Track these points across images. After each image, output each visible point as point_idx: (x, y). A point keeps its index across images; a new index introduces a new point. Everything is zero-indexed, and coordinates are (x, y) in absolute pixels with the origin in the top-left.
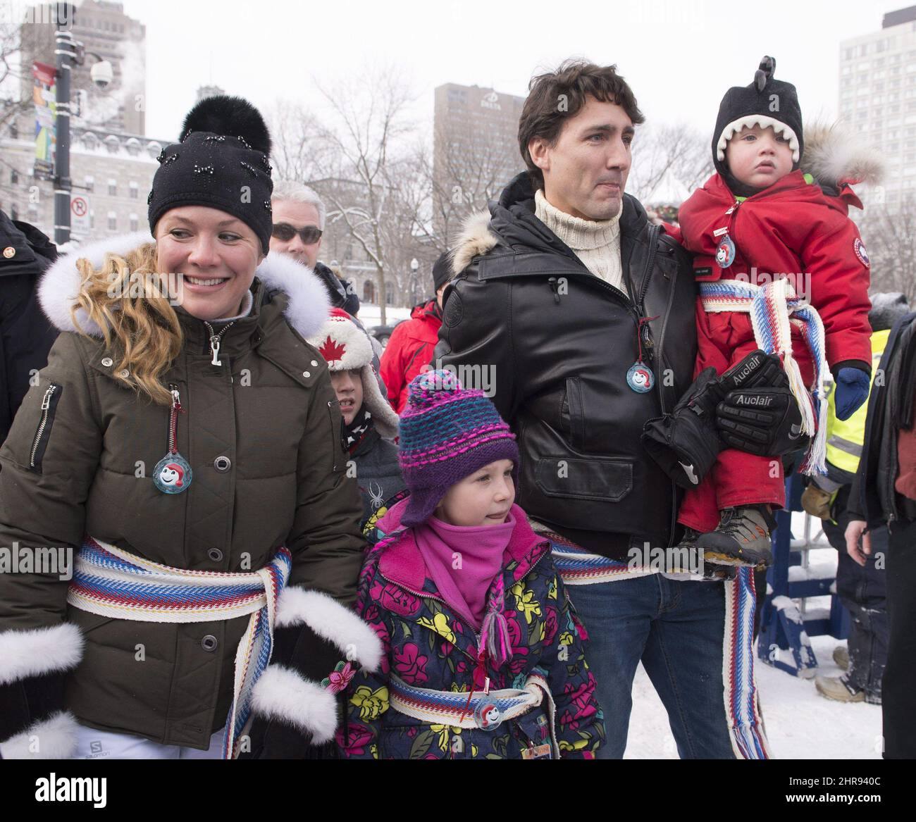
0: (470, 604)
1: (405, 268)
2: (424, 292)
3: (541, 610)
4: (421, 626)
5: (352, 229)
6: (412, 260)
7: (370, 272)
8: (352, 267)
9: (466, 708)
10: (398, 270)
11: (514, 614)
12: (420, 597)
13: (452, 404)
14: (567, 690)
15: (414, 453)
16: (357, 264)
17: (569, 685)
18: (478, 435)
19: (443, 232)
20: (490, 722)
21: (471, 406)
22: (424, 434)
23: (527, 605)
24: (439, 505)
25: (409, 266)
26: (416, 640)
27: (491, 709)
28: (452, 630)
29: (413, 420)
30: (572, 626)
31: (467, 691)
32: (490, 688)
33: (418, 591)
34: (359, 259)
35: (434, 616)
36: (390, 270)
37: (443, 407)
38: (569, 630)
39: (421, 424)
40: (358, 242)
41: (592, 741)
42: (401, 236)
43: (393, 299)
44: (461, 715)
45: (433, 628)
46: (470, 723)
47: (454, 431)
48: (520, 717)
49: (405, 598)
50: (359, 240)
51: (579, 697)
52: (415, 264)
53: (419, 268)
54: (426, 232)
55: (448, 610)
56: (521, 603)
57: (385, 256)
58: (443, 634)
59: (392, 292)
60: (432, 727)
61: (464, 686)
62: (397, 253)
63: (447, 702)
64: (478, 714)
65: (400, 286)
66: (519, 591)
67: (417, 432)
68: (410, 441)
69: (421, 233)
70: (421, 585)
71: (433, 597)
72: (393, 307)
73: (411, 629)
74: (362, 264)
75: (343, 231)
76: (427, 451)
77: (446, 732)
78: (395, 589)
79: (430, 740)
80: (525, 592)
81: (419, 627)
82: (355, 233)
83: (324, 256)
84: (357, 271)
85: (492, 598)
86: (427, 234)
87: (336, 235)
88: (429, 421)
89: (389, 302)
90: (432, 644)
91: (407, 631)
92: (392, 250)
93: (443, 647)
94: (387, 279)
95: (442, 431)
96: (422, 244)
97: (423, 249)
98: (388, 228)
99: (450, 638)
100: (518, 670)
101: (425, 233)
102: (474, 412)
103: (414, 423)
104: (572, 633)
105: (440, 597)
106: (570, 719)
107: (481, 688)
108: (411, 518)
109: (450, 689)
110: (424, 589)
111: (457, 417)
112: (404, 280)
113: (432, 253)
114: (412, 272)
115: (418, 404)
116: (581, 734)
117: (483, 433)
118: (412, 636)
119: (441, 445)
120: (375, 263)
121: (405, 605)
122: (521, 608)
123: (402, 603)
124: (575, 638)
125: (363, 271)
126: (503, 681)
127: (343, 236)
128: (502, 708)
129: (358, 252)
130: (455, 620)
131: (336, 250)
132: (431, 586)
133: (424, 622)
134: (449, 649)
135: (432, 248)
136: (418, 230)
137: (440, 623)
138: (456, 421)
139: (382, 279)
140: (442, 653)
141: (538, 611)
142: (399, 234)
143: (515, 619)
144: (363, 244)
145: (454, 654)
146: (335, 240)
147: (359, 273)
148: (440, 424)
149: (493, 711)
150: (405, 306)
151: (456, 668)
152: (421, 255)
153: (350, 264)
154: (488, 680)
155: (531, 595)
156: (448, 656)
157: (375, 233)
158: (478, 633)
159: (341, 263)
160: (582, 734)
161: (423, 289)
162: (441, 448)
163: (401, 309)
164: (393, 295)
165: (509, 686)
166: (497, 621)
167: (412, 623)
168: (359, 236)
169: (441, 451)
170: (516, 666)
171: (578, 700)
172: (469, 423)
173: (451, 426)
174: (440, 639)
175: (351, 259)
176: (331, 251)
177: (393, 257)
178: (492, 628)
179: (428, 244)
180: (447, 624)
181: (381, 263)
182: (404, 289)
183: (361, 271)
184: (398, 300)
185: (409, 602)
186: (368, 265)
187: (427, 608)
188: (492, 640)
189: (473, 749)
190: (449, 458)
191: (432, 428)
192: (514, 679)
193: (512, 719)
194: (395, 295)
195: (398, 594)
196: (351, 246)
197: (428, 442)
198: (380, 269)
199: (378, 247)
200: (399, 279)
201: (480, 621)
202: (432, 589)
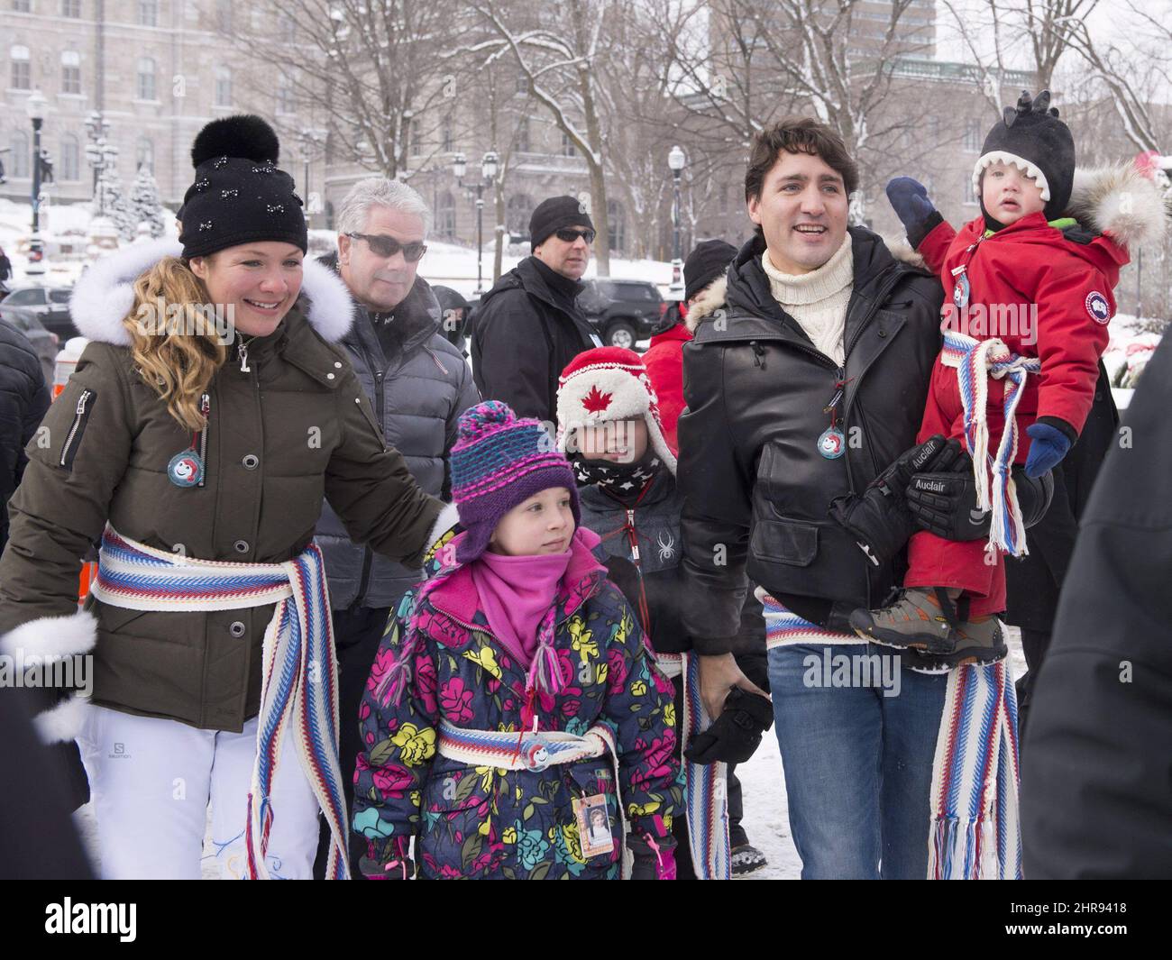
0: (522, 641)
1: (650, 168)
2: (694, 222)
3: (599, 651)
4: (469, 661)
5: (532, 81)
6: (669, 149)
7: (569, 179)
8: (529, 167)
9: (515, 750)
10: (635, 175)
11: (568, 653)
12: (469, 630)
13: (500, 434)
14: (638, 746)
15: (465, 486)
16: (540, 161)
17: (640, 740)
18: (526, 464)
19: (740, 87)
20: (539, 764)
21: (520, 436)
22: (474, 466)
23: (583, 646)
24: (492, 540)
25: (662, 163)
26: (462, 674)
27: (540, 748)
28: (499, 665)
29: (463, 453)
30: (646, 675)
31: (515, 730)
32: (539, 729)
33: (467, 622)
34: (545, 150)
35: (481, 649)
36: (616, 174)
37: (491, 438)
38: (642, 679)
39: (470, 457)
40: (543, 109)
41: (664, 805)
42: (640, 96)
43: (621, 238)
44: (512, 757)
45: (478, 661)
46: (520, 765)
47: (502, 461)
48: (572, 764)
49: (453, 629)
50: (548, 104)
51: (652, 755)
52: (677, 158)
53: (685, 168)
54: (701, 84)
55: (494, 643)
56: (577, 642)
57: (606, 143)
58: (488, 668)
59: (619, 224)
60: (477, 769)
61: (512, 725)
62: (631, 135)
63: (493, 743)
64: (525, 754)
65: (640, 211)
66: (576, 629)
67: (467, 465)
68: (460, 476)
69: (688, 88)
70: (470, 617)
71: (482, 629)
72: (623, 257)
73: (457, 663)
74: (552, 161)
75: (510, 86)
76: (476, 484)
77: (491, 773)
78: (444, 618)
79: (474, 782)
80: (583, 632)
81: (465, 661)
82: (538, 90)
83: (466, 144)
84: (540, 176)
85: (542, 631)
86: (705, 91)
87: (493, 94)
88: (477, 453)
89: (613, 247)
90: (479, 679)
91: (453, 665)
92: (621, 128)
93: (491, 684)
94: (610, 194)
95: (491, 461)
96: (693, 112)
97: (694, 125)
98: (611, 78)
99: (495, 672)
100: (572, 713)
101: (698, 89)
102: (523, 442)
103: (463, 456)
104: (646, 682)
105: (490, 630)
106: (640, 779)
107: (529, 729)
108: (466, 555)
109: (497, 729)
110: (474, 622)
111: (506, 446)
112: (648, 197)
113: (713, 133)
114: (669, 178)
115: (468, 437)
116: (651, 796)
117: (532, 462)
118: (458, 670)
119: (489, 476)
120: (583, 159)
121: (453, 636)
122: (576, 647)
123: (450, 635)
124: (649, 688)
125: (554, 177)
126: (553, 722)
127: (510, 97)
128: (552, 750)
129: (544, 131)
130: (502, 655)
131: (494, 127)
132: (481, 618)
133: (471, 655)
134: (497, 685)
135: (718, 123)
136: (679, 82)
137: (486, 658)
138: (504, 452)
139: (599, 196)
140: (489, 690)
141: (595, 652)
142: (635, 92)
143: (568, 658)
144: (557, 113)
145: (502, 691)
146: (492, 107)
147: (545, 181)
148: (489, 455)
149: (541, 751)
150: (649, 257)
151: (502, 707)
152: (689, 137)
153: (525, 161)
154: (536, 718)
155: (589, 635)
156: (494, 693)
157: (584, 89)
158: (528, 670)
159: (505, 159)
160: (653, 796)
161: (691, 216)
162: (489, 480)
163: (642, 261)
164: (623, 231)
165: (561, 728)
166: (545, 653)
167: (459, 657)
168: (547, 97)
169: (490, 483)
170: (568, 708)
171: (651, 758)
172: (517, 452)
173: (499, 457)
174: (487, 676)
175: (526, 149)
176: (482, 130)
177: (622, 145)
178: (541, 660)
179: (704, 114)
180: (494, 658)
181: (597, 158)
182: (647, 216)
183: (549, 177)
184: (633, 241)
185: (457, 634)
186: (567, 163)
187: (475, 641)
188: (541, 672)
189: (518, 792)
190: (497, 490)
191: (481, 459)
192: (567, 723)
193: (562, 764)
194: (627, 231)
195: (447, 624)
196: (526, 120)
197: (477, 474)
198: (597, 171)
199: (592, 121)
200: (636, 192)
201: (530, 659)
202: (482, 622)
